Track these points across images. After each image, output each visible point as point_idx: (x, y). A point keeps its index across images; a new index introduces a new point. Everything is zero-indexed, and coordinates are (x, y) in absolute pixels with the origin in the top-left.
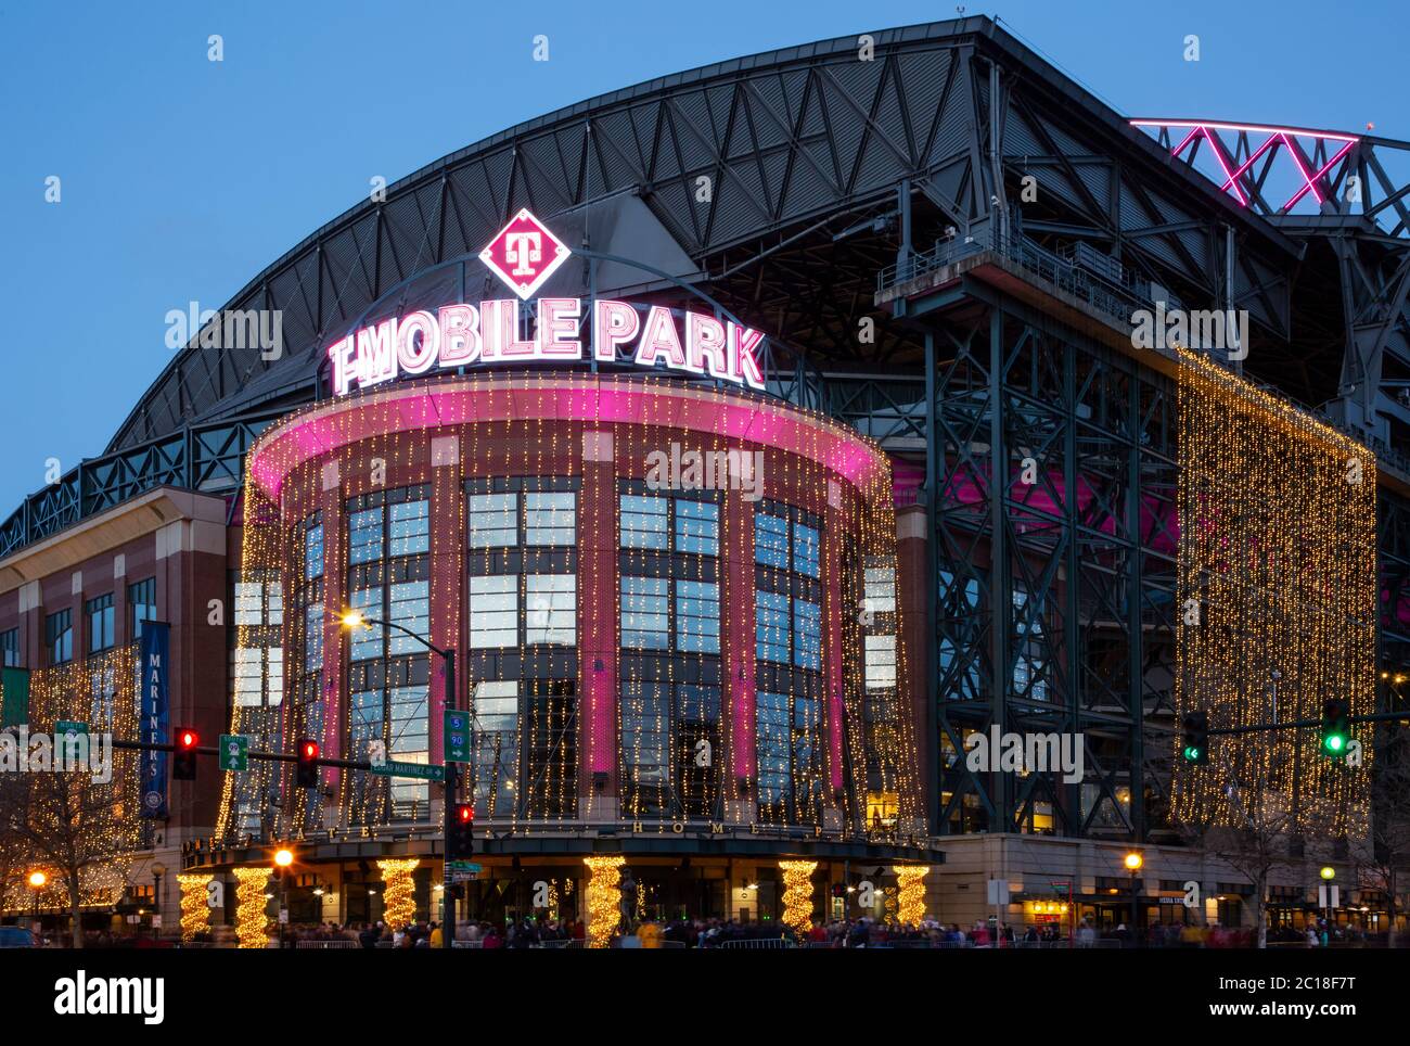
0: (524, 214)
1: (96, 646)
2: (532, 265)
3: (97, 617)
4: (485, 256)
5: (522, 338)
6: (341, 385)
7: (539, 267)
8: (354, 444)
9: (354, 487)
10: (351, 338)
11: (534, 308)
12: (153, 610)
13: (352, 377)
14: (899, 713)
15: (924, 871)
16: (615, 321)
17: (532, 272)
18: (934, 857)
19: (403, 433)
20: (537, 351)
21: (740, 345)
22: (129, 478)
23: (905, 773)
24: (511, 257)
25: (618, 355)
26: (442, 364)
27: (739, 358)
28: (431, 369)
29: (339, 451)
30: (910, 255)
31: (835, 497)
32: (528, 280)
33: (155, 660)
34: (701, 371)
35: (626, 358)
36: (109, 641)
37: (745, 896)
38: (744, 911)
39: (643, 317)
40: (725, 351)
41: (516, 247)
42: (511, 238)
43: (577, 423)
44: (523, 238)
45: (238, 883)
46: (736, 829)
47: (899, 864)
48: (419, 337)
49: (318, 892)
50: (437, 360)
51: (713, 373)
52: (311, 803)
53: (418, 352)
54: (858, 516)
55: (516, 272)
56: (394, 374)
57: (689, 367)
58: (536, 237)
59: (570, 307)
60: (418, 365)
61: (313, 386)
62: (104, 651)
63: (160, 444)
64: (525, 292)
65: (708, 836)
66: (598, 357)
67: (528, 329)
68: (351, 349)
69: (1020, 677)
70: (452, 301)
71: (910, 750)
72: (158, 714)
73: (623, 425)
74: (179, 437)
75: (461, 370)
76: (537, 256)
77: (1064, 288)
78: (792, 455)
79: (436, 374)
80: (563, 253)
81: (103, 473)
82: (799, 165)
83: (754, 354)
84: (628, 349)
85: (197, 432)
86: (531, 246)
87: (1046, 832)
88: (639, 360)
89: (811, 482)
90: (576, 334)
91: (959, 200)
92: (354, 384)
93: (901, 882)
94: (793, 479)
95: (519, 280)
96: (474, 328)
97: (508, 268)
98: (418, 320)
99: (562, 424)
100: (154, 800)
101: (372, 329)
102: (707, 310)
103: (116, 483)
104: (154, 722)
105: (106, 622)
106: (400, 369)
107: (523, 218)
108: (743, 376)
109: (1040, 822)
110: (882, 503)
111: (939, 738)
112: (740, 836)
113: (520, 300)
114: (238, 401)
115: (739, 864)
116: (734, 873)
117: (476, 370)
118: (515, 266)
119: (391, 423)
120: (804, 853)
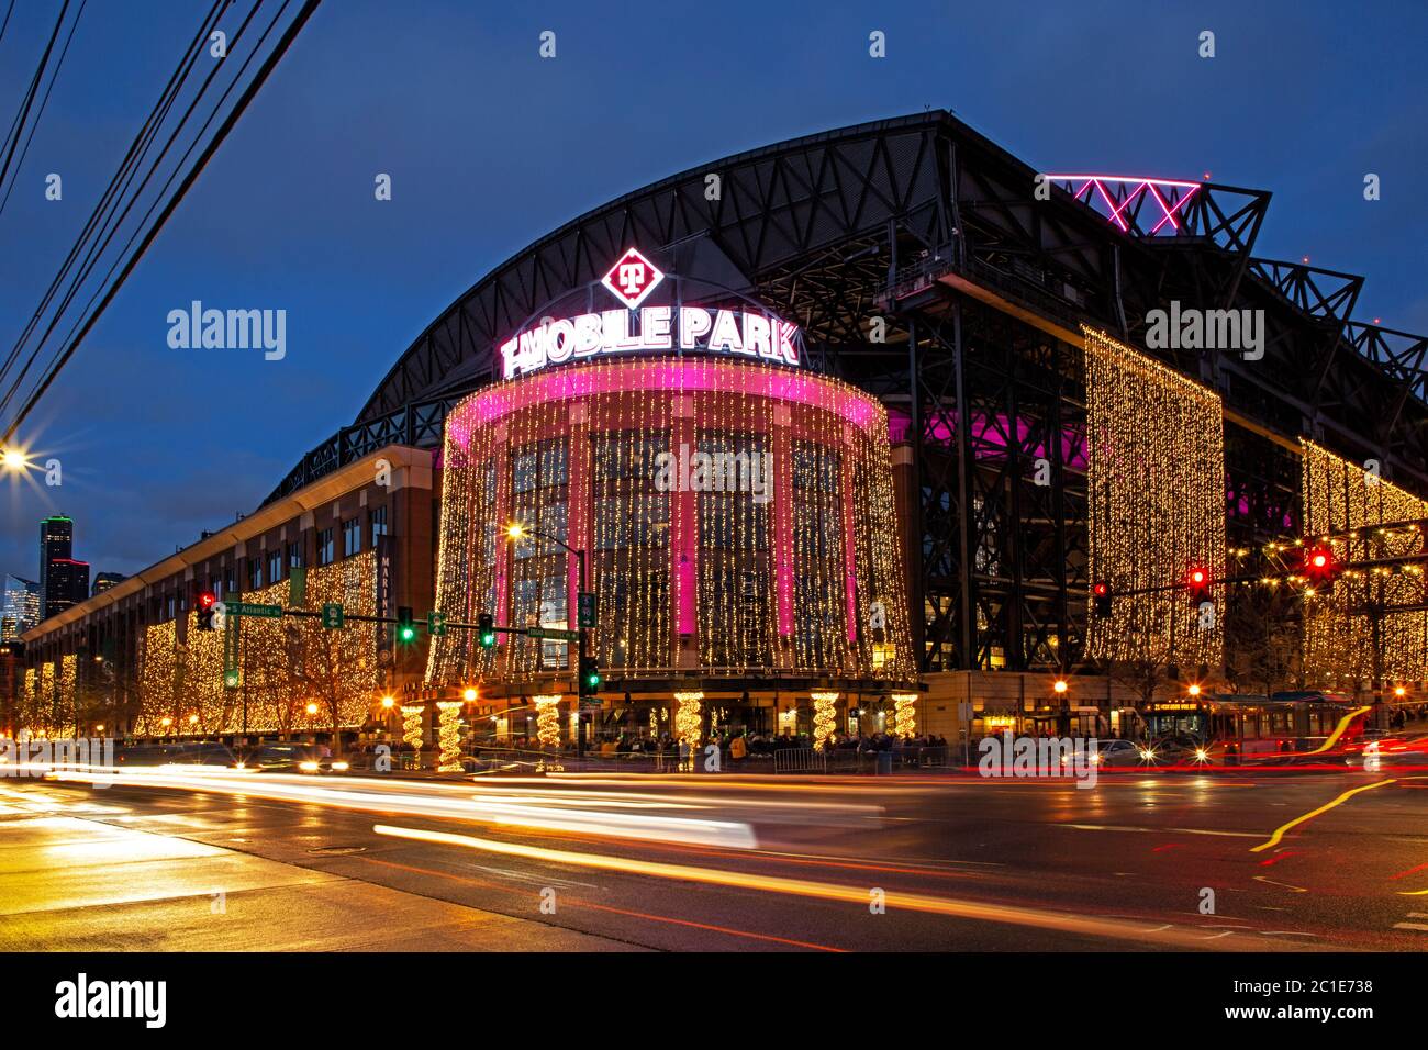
0: (632, 252)
1: (348, 552)
2: (637, 286)
3: (348, 532)
4: (606, 281)
5: (631, 335)
6: (509, 372)
7: (642, 287)
8: (517, 412)
9: (517, 441)
10: (516, 339)
11: (639, 314)
12: (385, 527)
13: (516, 366)
14: (895, 587)
15: (913, 698)
16: (694, 320)
17: (638, 290)
18: (921, 688)
19: (550, 403)
20: (639, 344)
21: (781, 334)
22: (370, 439)
23: (900, 630)
24: (623, 281)
25: (696, 344)
26: (576, 355)
27: (780, 343)
28: (569, 358)
29: (506, 416)
30: (897, 269)
31: (848, 439)
32: (635, 296)
33: (386, 561)
34: (754, 353)
35: (701, 346)
36: (357, 549)
37: (787, 718)
38: (787, 729)
39: (714, 318)
40: (770, 338)
41: (626, 274)
42: (623, 269)
43: (668, 392)
44: (631, 268)
45: (440, 712)
46: (781, 672)
47: (896, 693)
48: (561, 336)
49: (493, 719)
50: (573, 353)
51: (762, 355)
52: (488, 657)
53: (560, 346)
54: (864, 450)
55: (626, 291)
56: (544, 363)
57: (745, 351)
58: (640, 267)
59: (664, 312)
60: (559, 356)
61: (490, 373)
62: (353, 555)
63: (390, 416)
64: (633, 304)
65: (761, 677)
66: (683, 346)
67: (635, 328)
68: (516, 348)
69: (979, 560)
70: (584, 312)
71: (903, 613)
72: (388, 598)
73: (700, 392)
74: (402, 411)
75: (589, 358)
76: (641, 280)
77: (1004, 290)
78: (818, 409)
79: (574, 362)
80: (659, 276)
81: (353, 437)
82: (820, 213)
83: (791, 340)
84: (704, 339)
85: (414, 407)
86: (637, 273)
87: (1000, 668)
88: (710, 347)
89: (832, 426)
90: (668, 331)
91: (930, 231)
92: (517, 371)
93: (898, 707)
94: (818, 427)
95: (629, 296)
96: (598, 330)
97: (622, 289)
98: (562, 325)
99: (658, 393)
100: (385, 656)
101: (530, 332)
102: (758, 312)
103: (362, 443)
104: (385, 603)
105: (354, 535)
106: (548, 359)
107: (632, 256)
108: (783, 355)
109: (996, 661)
110: (881, 441)
111: (924, 604)
112: (784, 676)
113: (629, 309)
114: (441, 386)
115: (784, 696)
116: (780, 702)
117: (600, 358)
118: (627, 287)
119: (542, 395)
120: (830, 687)
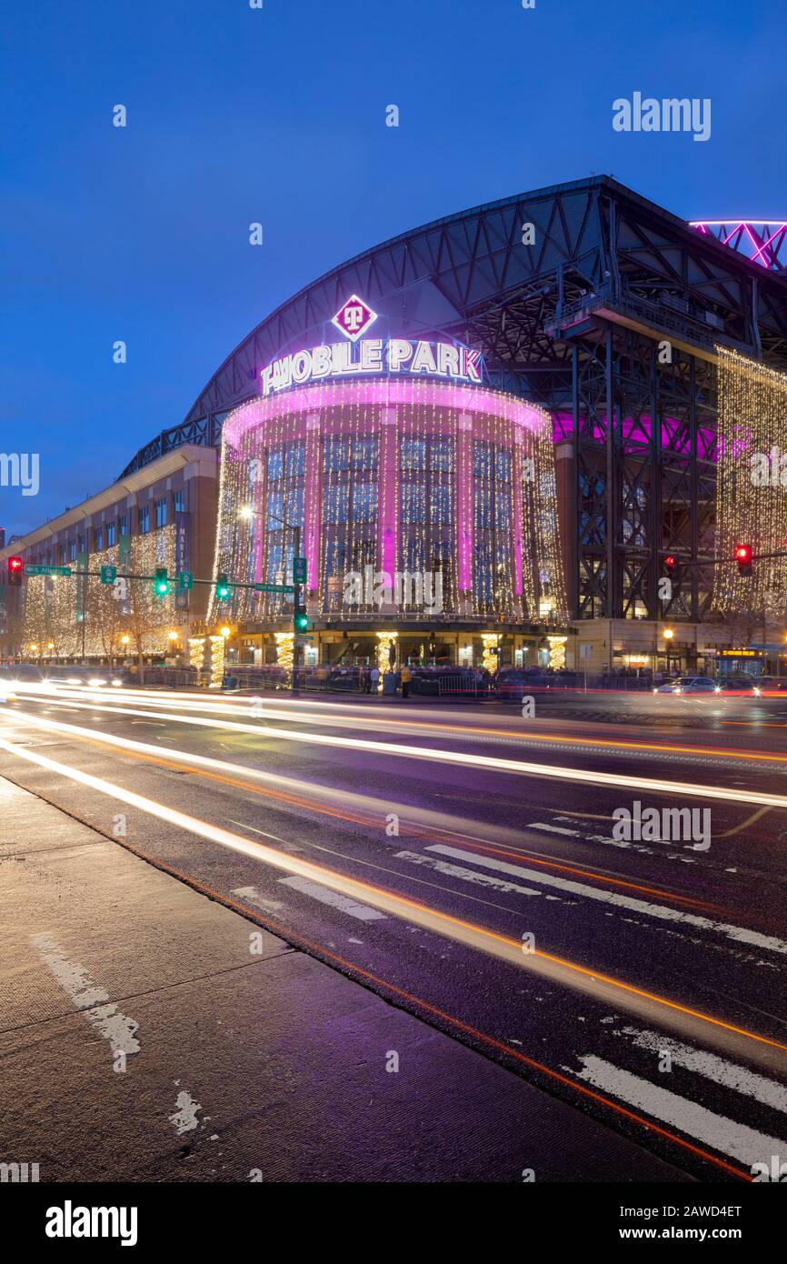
0: (354, 298)
1: (159, 525)
2: (358, 324)
3: (159, 509)
4: (335, 320)
5: (352, 362)
6: (266, 391)
7: (361, 325)
8: (268, 421)
9: (268, 442)
10: (271, 366)
11: (359, 345)
12: (183, 506)
13: (271, 385)
14: (554, 554)
15: (564, 639)
16: (398, 350)
17: (358, 327)
18: (572, 632)
19: (291, 415)
20: (359, 368)
21: (466, 359)
23: (556, 586)
24: (347, 320)
25: (401, 368)
26: (313, 377)
27: (466, 366)
28: (308, 380)
29: (262, 424)
30: (563, 305)
31: (519, 438)
32: (355, 332)
33: (182, 531)
34: (445, 374)
35: (406, 369)
36: (164, 522)
37: (465, 653)
38: (466, 661)
39: (415, 347)
40: (458, 363)
41: (350, 315)
42: (347, 311)
43: (377, 405)
44: (353, 310)
45: (212, 643)
46: (458, 618)
47: (550, 636)
48: (302, 363)
49: (252, 649)
50: (311, 375)
51: (452, 375)
52: (246, 603)
53: (301, 371)
54: (530, 448)
55: (349, 328)
56: (290, 383)
57: (438, 373)
58: (360, 310)
59: (374, 344)
60: (301, 378)
61: (254, 390)
62: (162, 526)
63: (197, 421)
64: (354, 338)
65: (442, 621)
66: (391, 370)
67: (356, 356)
68: (271, 372)
69: (627, 533)
70: (318, 344)
71: (560, 574)
72: (184, 558)
73: (401, 405)
74: (205, 418)
75: (322, 380)
76: (360, 319)
77: (649, 319)
78: (492, 416)
79: (311, 383)
80: (374, 316)
81: (172, 437)
82: (512, 258)
83: (474, 364)
84: (407, 364)
85: (213, 415)
86: (358, 314)
87: (644, 618)
88: (412, 370)
89: (503, 430)
90: (380, 358)
91: (593, 274)
92: (272, 389)
93: (551, 645)
94: (492, 431)
95: (351, 332)
96: (328, 358)
97: (346, 326)
98: (302, 355)
99: (370, 405)
100: (182, 601)
101: (280, 361)
102: (450, 342)
103: (177, 441)
104: (182, 562)
105: (163, 511)
106: (293, 380)
107: (354, 301)
108: (468, 375)
109: (640, 611)
110: (545, 440)
111: (579, 565)
112: (461, 621)
113: (352, 343)
115: (463, 635)
116: (460, 641)
117: (329, 380)
118: (350, 325)
119: (285, 409)
120: (495, 629)
